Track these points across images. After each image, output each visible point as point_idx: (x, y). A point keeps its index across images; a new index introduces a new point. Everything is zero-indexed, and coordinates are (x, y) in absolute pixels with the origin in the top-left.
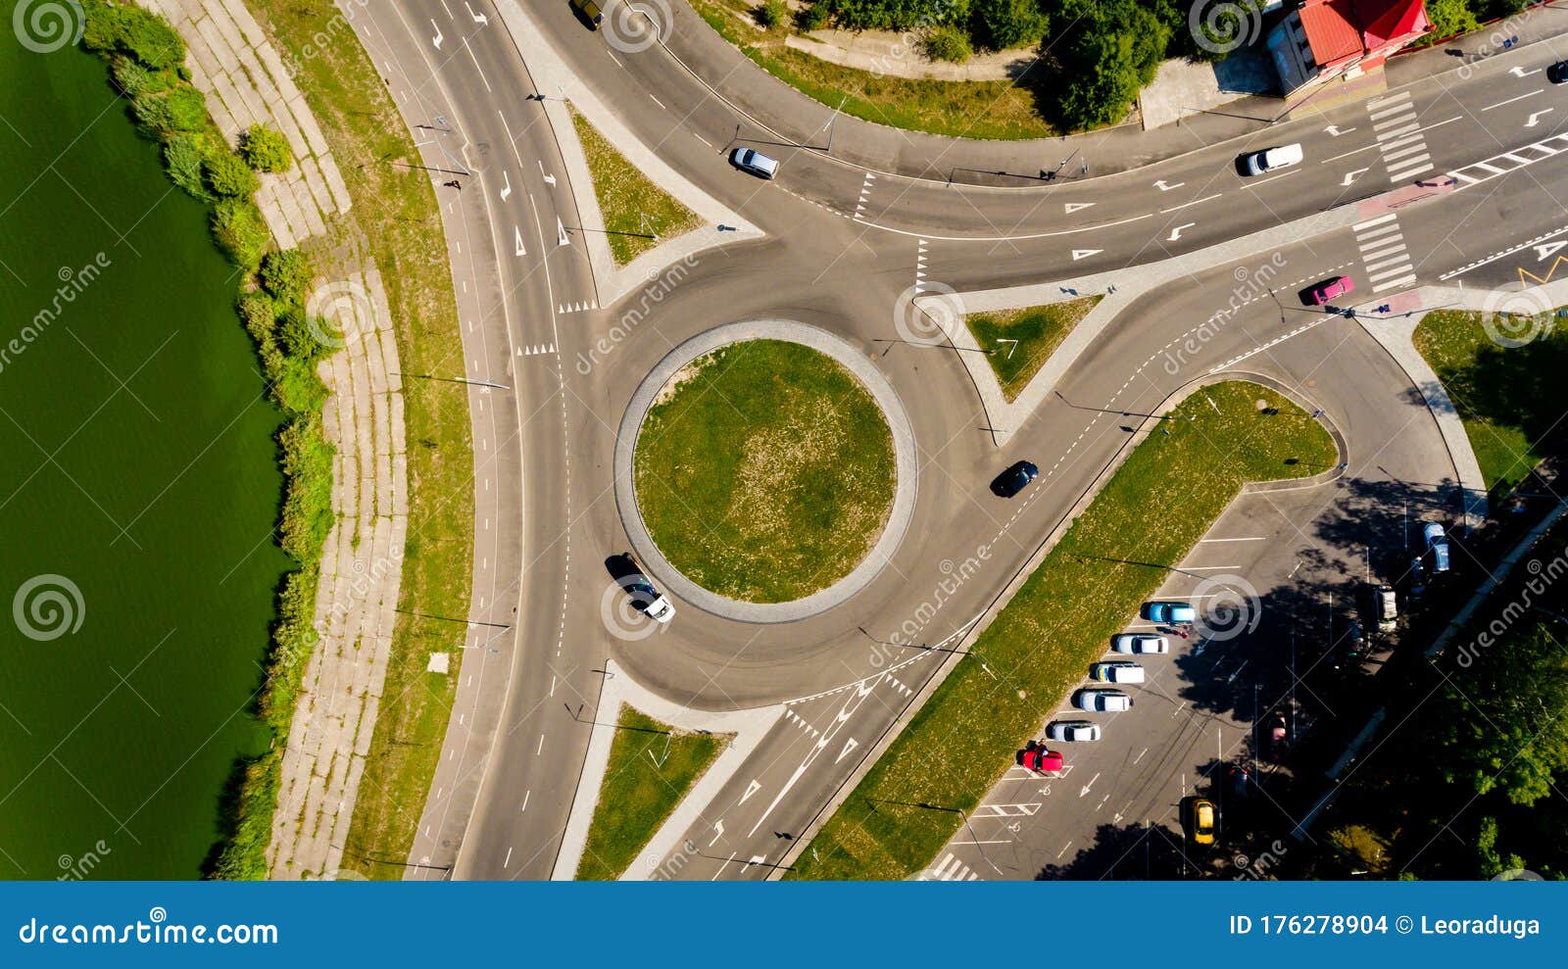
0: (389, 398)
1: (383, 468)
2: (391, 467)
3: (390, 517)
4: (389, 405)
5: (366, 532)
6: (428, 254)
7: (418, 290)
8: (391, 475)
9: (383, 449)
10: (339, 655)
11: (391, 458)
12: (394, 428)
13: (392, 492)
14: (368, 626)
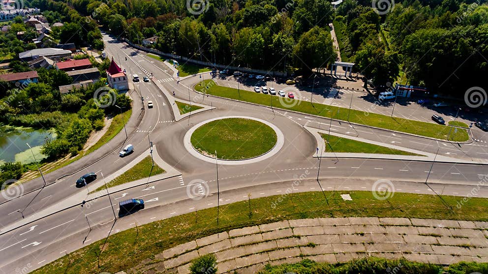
0: (233, 238)
1: (269, 236)
2: (267, 232)
3: (292, 228)
4: (236, 237)
5: (305, 241)
6: (156, 228)
7: (175, 230)
8: (271, 231)
9: (259, 238)
10: (373, 243)
11: (263, 232)
12: (247, 233)
13: (280, 229)
14: (349, 231)
